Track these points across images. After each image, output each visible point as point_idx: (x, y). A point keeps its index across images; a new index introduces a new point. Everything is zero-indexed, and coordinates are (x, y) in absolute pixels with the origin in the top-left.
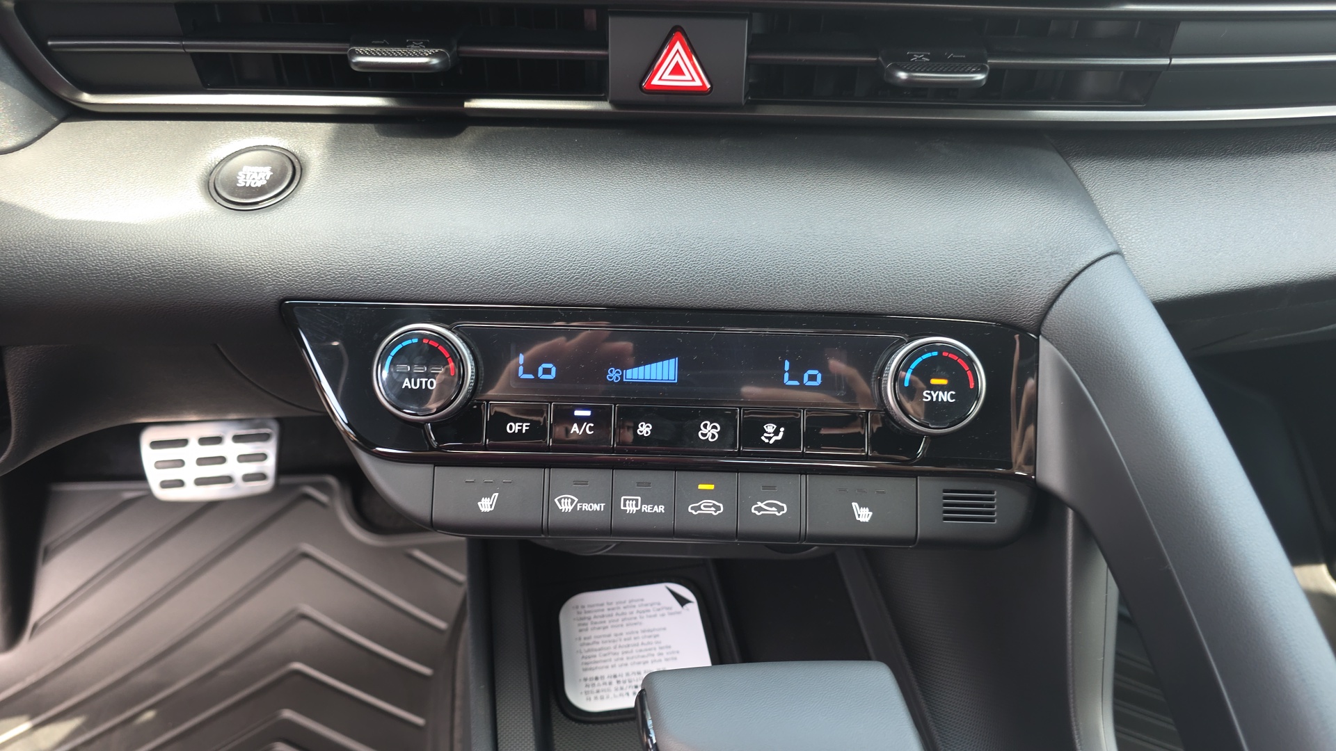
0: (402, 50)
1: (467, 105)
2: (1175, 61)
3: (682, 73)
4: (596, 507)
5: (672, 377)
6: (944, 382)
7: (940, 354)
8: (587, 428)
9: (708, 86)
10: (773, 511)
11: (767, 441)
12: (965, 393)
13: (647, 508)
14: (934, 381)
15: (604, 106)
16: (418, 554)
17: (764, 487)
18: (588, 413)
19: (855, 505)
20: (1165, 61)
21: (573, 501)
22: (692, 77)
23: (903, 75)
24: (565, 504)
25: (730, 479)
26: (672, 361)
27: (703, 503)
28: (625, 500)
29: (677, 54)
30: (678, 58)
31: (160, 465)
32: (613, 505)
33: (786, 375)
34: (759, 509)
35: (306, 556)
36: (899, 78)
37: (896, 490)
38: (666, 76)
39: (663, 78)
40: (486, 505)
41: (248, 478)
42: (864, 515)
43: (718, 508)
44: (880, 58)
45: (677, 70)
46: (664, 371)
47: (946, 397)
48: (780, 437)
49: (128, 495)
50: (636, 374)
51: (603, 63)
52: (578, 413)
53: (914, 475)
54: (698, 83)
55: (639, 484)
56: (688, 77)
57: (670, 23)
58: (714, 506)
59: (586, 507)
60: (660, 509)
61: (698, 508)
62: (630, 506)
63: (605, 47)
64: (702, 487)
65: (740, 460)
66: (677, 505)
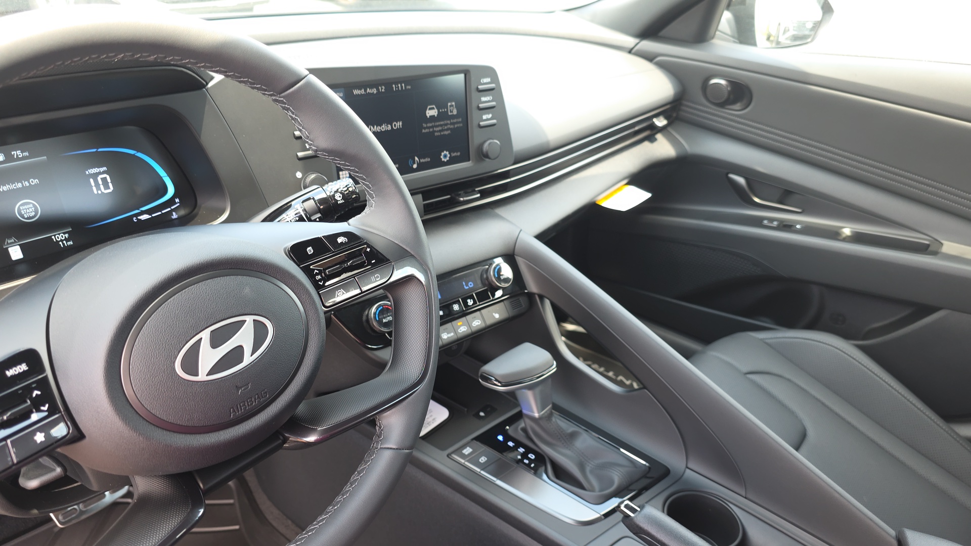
2: (511, 180)
5: (440, 296)
10: (477, 324)
11: (469, 305)
13: (449, 335)
14: (501, 273)
17: (474, 318)
19: (494, 314)
20: (508, 180)
23: (462, 199)
25: (465, 319)
27: (461, 328)
28: (443, 335)
32: (441, 337)
33: (465, 286)
34: (474, 324)
48: (472, 302)
55: (444, 330)
58: (464, 328)
60: (452, 334)
61: (461, 330)
62: (445, 336)
64: (459, 324)
65: (465, 313)
66: (455, 331)
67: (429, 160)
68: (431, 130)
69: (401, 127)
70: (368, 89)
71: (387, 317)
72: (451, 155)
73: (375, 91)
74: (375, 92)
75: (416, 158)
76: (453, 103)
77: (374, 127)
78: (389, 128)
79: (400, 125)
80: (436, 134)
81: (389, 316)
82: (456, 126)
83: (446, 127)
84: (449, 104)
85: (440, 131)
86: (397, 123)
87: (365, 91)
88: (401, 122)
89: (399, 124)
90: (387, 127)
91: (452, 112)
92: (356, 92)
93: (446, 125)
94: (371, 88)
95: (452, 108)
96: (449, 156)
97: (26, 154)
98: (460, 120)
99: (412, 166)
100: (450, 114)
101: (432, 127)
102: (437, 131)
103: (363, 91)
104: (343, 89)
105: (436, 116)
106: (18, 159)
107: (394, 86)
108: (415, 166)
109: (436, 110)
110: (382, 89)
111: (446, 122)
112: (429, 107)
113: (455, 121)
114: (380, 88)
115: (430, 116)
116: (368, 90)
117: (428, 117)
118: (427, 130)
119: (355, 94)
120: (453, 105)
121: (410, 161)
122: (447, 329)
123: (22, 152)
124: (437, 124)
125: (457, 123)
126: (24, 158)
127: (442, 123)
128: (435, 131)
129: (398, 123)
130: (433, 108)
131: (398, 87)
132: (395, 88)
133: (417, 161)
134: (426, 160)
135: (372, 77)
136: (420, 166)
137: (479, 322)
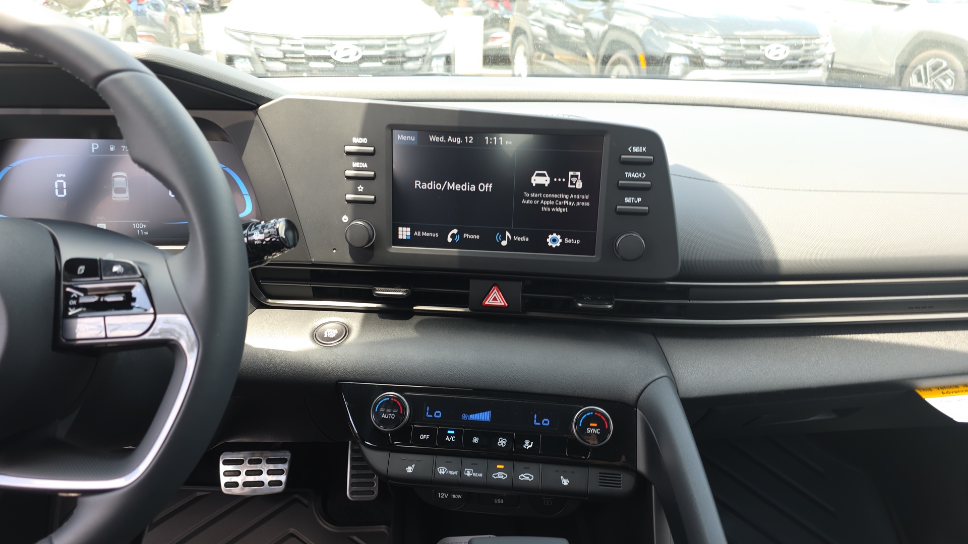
0: (393, 289)
1: (414, 308)
2: (691, 302)
3: (497, 300)
4: (454, 473)
5: (488, 419)
6: (596, 425)
7: (594, 413)
8: (452, 438)
9: (507, 305)
10: (527, 478)
11: (525, 447)
12: (604, 431)
13: (475, 475)
14: (591, 425)
15: (467, 310)
16: (355, 538)
17: (525, 468)
18: (453, 432)
19: (562, 477)
20: (687, 302)
21: (445, 470)
22: (501, 302)
23: (580, 305)
24: (442, 471)
25: (511, 464)
26: (489, 412)
27: (499, 473)
28: (466, 471)
29: (496, 292)
30: (495, 295)
31: (227, 473)
32: (461, 472)
33: (535, 420)
34: (522, 477)
35: (292, 535)
36: (579, 306)
37: (580, 472)
38: (491, 301)
39: (489, 301)
40: (409, 470)
41: (272, 483)
42: (566, 482)
43: (505, 476)
44: (573, 297)
45: (495, 299)
46: (485, 416)
47: (596, 431)
48: (531, 446)
49: (199, 494)
50: (474, 417)
51: (469, 293)
52: (449, 432)
53: (586, 465)
54: (503, 304)
55: (472, 464)
56: (499, 301)
57: (493, 282)
58: (503, 475)
59: (450, 472)
60: (481, 475)
61: (497, 476)
62: (468, 473)
63: (468, 289)
64: (498, 466)
65: (514, 455)
66: (488, 474)
67: (527, 239)
68: (536, 202)
69: (490, 191)
70: (450, 137)
71: (389, 413)
72: (563, 241)
74: (459, 142)
75: (508, 234)
76: (578, 173)
77: (451, 185)
78: (473, 188)
79: (488, 188)
80: (543, 209)
81: (391, 413)
82: (578, 204)
83: (560, 203)
84: (571, 173)
85: (550, 206)
86: (485, 185)
87: (446, 138)
88: (491, 184)
89: (488, 187)
90: (470, 187)
91: (575, 184)
92: (433, 138)
93: (564, 199)
94: (454, 136)
95: (574, 179)
96: (560, 241)
98: (587, 197)
99: (500, 242)
100: (569, 186)
101: (539, 199)
102: (546, 206)
103: (442, 139)
104: (416, 132)
105: (546, 185)
106: (124, 152)
107: (487, 138)
108: (504, 243)
109: (548, 178)
110: (469, 139)
111: (562, 196)
112: (537, 172)
113: (578, 197)
114: (467, 138)
115: (536, 184)
116: (450, 139)
117: (534, 185)
118: (530, 202)
119: (431, 140)
120: (577, 176)
121: (498, 236)
122: (476, 465)
124: (547, 196)
125: (581, 200)
127: (555, 196)
128: (543, 205)
129: (487, 184)
130: (544, 175)
131: (493, 141)
132: (489, 140)
133: (508, 237)
134: (523, 239)
135: (454, 123)
136: (512, 245)
137: (531, 478)
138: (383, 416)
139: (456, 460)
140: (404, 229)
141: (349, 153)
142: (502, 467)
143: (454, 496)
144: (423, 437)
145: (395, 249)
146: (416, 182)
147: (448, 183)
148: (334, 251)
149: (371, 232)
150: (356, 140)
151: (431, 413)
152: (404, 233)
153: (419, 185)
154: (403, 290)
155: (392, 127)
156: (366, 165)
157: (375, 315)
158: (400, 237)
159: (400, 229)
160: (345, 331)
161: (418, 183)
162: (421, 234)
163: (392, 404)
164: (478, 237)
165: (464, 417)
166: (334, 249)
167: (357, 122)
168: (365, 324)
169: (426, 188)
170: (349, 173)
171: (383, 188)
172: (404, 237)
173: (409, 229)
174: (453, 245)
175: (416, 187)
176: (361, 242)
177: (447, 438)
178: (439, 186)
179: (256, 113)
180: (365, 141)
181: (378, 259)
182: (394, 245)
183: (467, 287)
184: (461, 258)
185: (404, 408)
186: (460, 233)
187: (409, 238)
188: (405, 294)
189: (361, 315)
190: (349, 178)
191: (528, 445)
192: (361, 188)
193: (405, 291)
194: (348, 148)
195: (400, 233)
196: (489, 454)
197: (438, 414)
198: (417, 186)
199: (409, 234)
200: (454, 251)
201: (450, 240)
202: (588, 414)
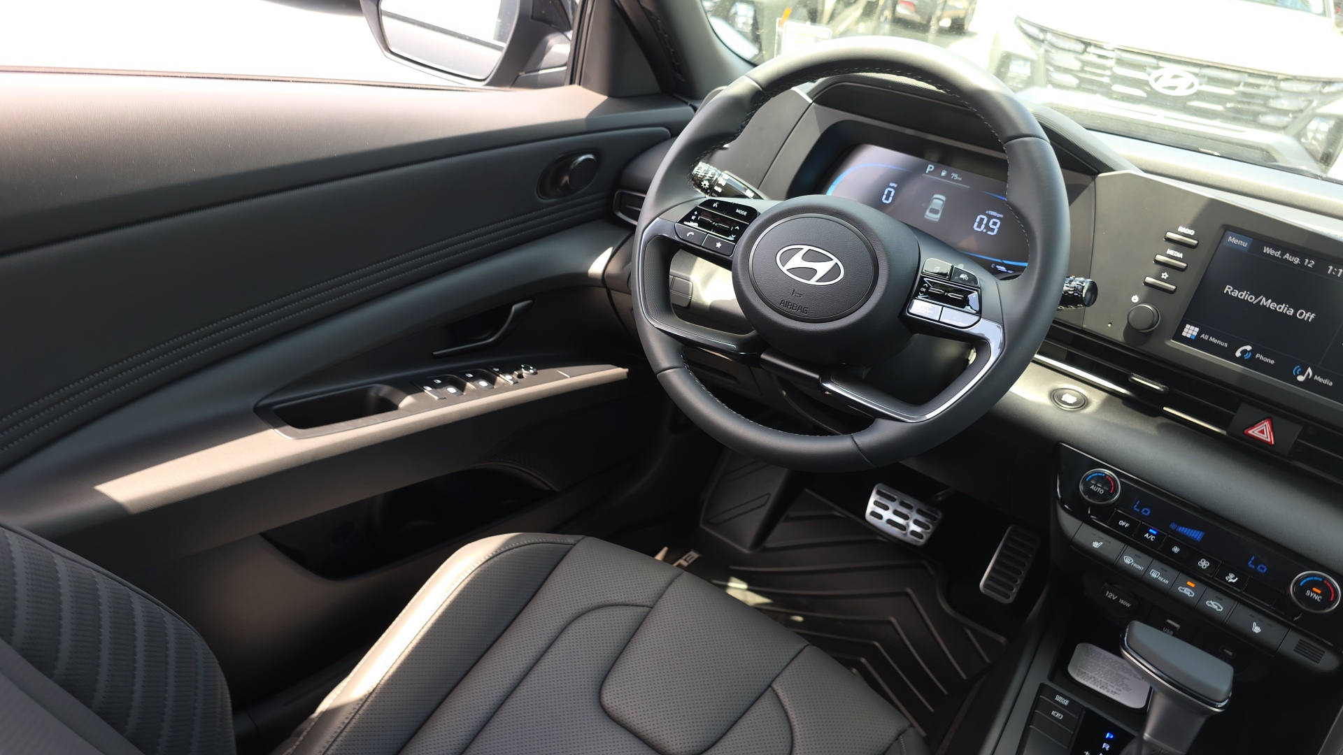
0: (1152, 381)
1: (1165, 408)
3: (1264, 434)
4: (1139, 567)
5: (1198, 538)
6: (1319, 592)
7: (1323, 580)
8: (1152, 538)
9: (1273, 443)
10: (1216, 607)
11: (1227, 579)
12: (1327, 601)
13: (1161, 579)
14: (1314, 589)
15: (1224, 432)
17: (1217, 597)
18: (1155, 533)
19: (1254, 624)
21: (1131, 561)
22: (1268, 437)
24: (1128, 560)
25: (1202, 588)
26: (1202, 533)
27: (1186, 589)
28: (1153, 571)
29: (1266, 426)
30: (1265, 428)
31: (876, 503)
32: (1147, 569)
33: (1250, 562)
34: (1210, 604)
37: (1277, 628)
38: (1256, 432)
39: (1255, 432)
40: (1096, 545)
41: (913, 533)
42: (1257, 629)
43: (1191, 594)
45: (1262, 432)
46: (1197, 535)
47: (1317, 598)
48: (1234, 581)
50: (1182, 530)
51: (1232, 417)
52: (1151, 531)
53: (1289, 627)
54: (1269, 440)
55: (1162, 569)
56: (1265, 436)
57: (1267, 414)
59: (1135, 565)
60: (1167, 582)
61: (1183, 590)
62: (1154, 574)
63: (1235, 412)
64: (1189, 583)
65: (1211, 582)
66: (1174, 583)
67: (1331, 384)
69: (1310, 320)
70: (1288, 254)
71: (1099, 487)
73: (1297, 261)
75: (1309, 370)
77: (1266, 301)
78: (1291, 312)
79: (1309, 318)
81: (1101, 488)
86: (1306, 313)
87: (1282, 255)
88: (1314, 315)
89: (1309, 316)
90: (1288, 310)
92: (1267, 250)
94: (1293, 254)
97: (960, 179)
99: (1297, 375)
103: (1278, 254)
104: (1252, 240)
106: (953, 180)
107: (1331, 267)
108: (1301, 378)
110: (1309, 263)
114: (1307, 260)
116: (1287, 256)
119: (1265, 251)
121: (1297, 369)
122: (1167, 571)
123: (958, 176)
126: (957, 181)
129: (1310, 313)
131: (1337, 272)
132: (1333, 270)
133: (1309, 374)
134: (1326, 382)
135: (1299, 242)
136: (1309, 383)
137: (1219, 608)
138: (1092, 487)
139: (1148, 559)
140: (1192, 328)
141: (1169, 240)
142: (1193, 585)
143: (1122, 602)
144: (1122, 523)
145: (1173, 343)
146: (1228, 286)
147: (1264, 299)
148: (1109, 325)
149: (1155, 319)
150: (1181, 229)
151: (1140, 507)
152: (1190, 331)
153: (1229, 290)
154: (1162, 386)
155: (1228, 229)
156: (1180, 255)
157: (1119, 401)
158: (1184, 334)
159: (1188, 326)
160: (1083, 403)
161: (1229, 288)
162: (1209, 338)
163: (1105, 480)
164: (1272, 362)
165: (1173, 526)
166: (1111, 323)
167: (1193, 212)
168: (1105, 405)
169: (1236, 295)
170: (1160, 258)
171: (1190, 283)
172: (1189, 336)
173: (1197, 329)
174: (1239, 361)
175: (1225, 292)
176: (1140, 324)
177: (1147, 535)
178: (1251, 298)
179: (1094, 179)
180: (1192, 232)
181: (1151, 347)
182: (1173, 339)
183: (1235, 410)
184: (1242, 376)
185: (1116, 491)
186: (1254, 352)
187: (1193, 338)
188: (1162, 390)
189: (1104, 395)
190: (1157, 262)
191: (1231, 578)
192: (1165, 275)
193: (1163, 388)
194: (1170, 235)
195: (1186, 330)
196: (1185, 567)
197: (1146, 512)
198: (1228, 291)
199: (1195, 334)
200: (1238, 367)
201: (1238, 354)
202: (1316, 578)
